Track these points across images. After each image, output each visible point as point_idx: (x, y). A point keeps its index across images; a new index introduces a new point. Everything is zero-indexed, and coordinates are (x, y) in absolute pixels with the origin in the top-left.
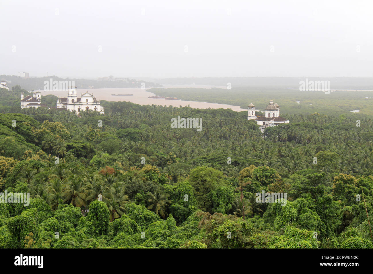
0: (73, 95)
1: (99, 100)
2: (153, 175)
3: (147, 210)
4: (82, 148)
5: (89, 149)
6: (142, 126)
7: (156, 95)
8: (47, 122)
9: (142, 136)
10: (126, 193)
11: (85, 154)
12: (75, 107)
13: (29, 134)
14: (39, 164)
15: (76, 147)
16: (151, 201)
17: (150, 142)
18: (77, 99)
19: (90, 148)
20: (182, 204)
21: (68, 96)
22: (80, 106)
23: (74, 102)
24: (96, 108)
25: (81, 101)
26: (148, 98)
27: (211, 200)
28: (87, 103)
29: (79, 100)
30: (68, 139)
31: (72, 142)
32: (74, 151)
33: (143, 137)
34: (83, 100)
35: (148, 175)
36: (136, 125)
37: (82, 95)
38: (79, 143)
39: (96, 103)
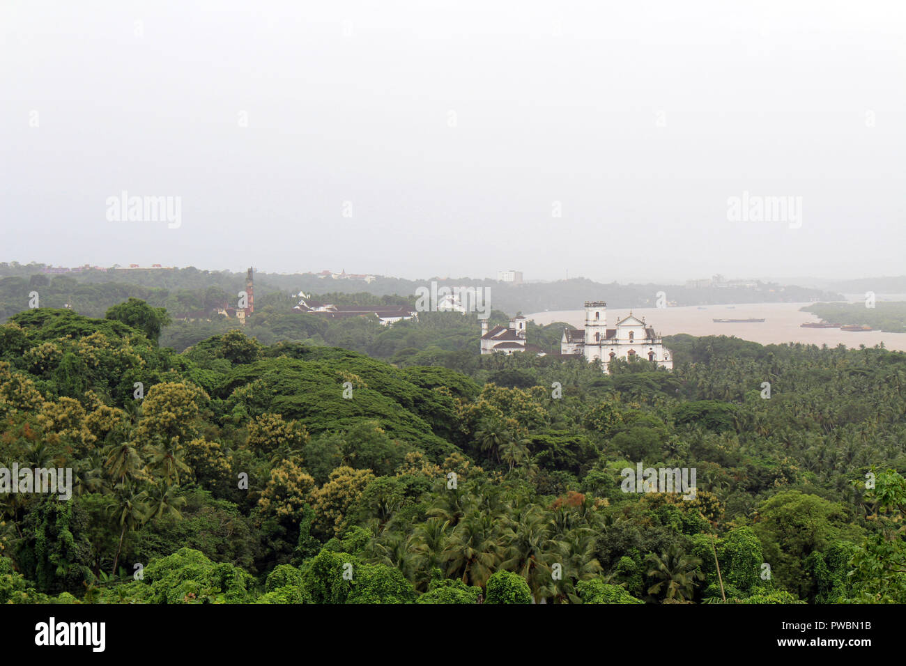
0: (596, 323)
1: (659, 334)
2: (669, 511)
3: (628, 596)
4: (567, 447)
5: (584, 449)
6: (750, 394)
7: (821, 319)
8: (493, 386)
9: (736, 418)
10: (596, 555)
11: (573, 462)
12: (603, 350)
13: (446, 415)
14: (422, 485)
15: (552, 446)
16: (655, 575)
17: (755, 432)
18: (608, 331)
19: (588, 448)
20: (735, 584)
21: (587, 325)
22: (614, 347)
23: (600, 337)
24: (654, 353)
25: (617, 337)
26: (801, 326)
27: (810, 576)
28: (631, 342)
29: (611, 334)
30: (538, 425)
31: (546, 433)
32: (548, 454)
33: (740, 422)
34: (622, 335)
35: (656, 513)
36: (739, 392)
37: (619, 323)
38: (561, 435)
39: (653, 340)
